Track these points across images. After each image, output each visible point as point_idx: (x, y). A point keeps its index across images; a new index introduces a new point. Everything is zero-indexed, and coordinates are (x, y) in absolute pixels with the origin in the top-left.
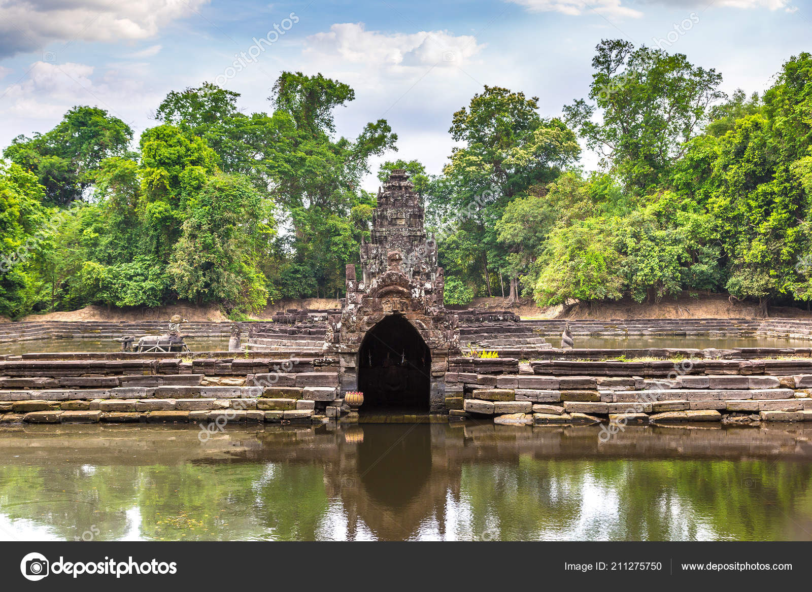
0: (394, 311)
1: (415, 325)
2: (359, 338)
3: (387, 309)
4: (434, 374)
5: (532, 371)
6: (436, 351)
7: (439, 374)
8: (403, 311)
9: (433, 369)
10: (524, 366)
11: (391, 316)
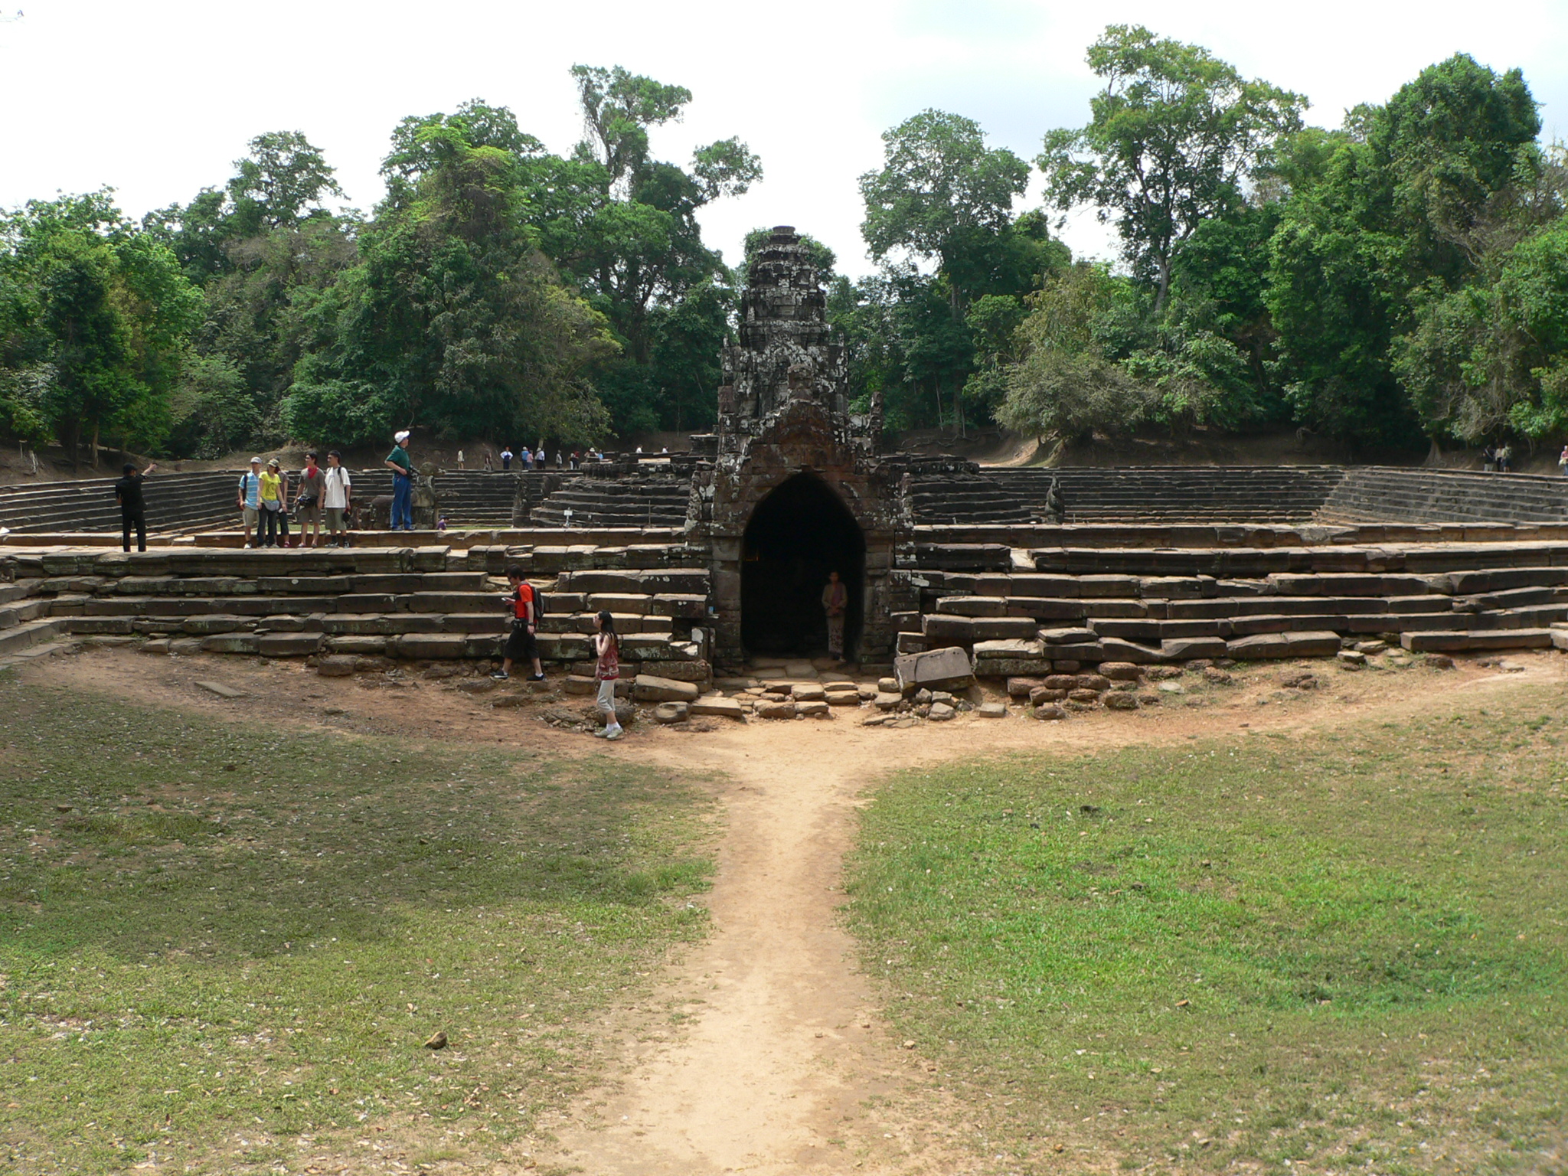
0: (802, 467)
1: (839, 490)
2: (745, 512)
3: (791, 464)
4: (870, 572)
5: (1031, 565)
6: (876, 534)
7: (878, 572)
8: (817, 466)
9: (868, 564)
10: (1020, 557)
11: (798, 475)
